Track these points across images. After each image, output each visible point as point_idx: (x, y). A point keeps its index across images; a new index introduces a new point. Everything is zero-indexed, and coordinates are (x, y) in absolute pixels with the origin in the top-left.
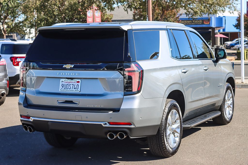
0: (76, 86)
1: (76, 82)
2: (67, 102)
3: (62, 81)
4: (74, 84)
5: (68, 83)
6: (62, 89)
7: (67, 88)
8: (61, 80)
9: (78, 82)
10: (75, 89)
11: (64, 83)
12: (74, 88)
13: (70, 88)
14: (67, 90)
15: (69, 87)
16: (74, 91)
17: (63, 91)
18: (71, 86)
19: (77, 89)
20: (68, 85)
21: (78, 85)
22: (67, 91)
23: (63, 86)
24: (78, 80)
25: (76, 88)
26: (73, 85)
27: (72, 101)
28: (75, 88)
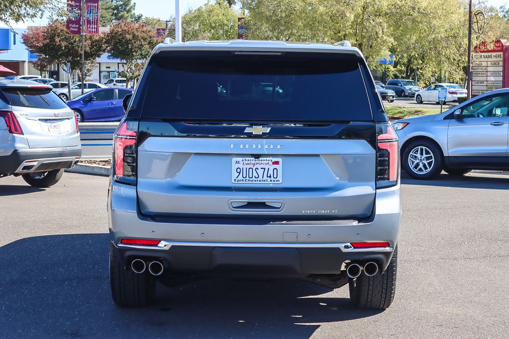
0: (271, 172)
1: (271, 163)
3: (237, 162)
4: (267, 167)
5: (251, 166)
6: (237, 179)
7: (251, 176)
8: (235, 159)
9: (277, 163)
10: (270, 177)
11: (241, 166)
12: (267, 177)
13: (257, 176)
14: (251, 179)
15: (255, 174)
16: (270, 183)
17: (242, 182)
18: (260, 172)
19: (275, 177)
20: (251, 170)
21: (275, 170)
22: (251, 182)
23: (240, 173)
24: (275, 159)
25: (272, 176)
26: (265, 169)
27: (265, 203)
28: (269, 175)
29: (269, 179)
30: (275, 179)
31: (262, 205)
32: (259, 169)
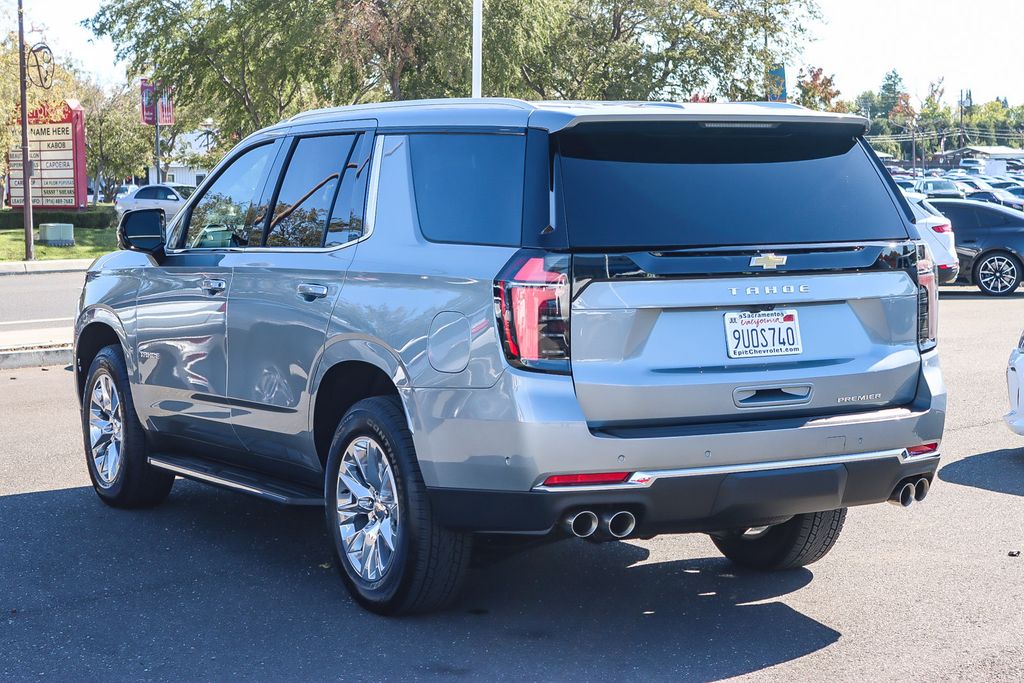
0: (784, 335)
1: (781, 319)
2: (762, 394)
3: (733, 321)
4: (776, 326)
5: (754, 326)
6: (738, 350)
7: (756, 344)
8: (730, 315)
9: (789, 318)
10: (784, 343)
11: (738, 326)
12: (780, 343)
14: (756, 349)
15: (761, 340)
16: (783, 353)
17: (745, 355)
18: (769, 335)
19: (791, 342)
20: (754, 332)
21: (789, 331)
22: (758, 355)
23: (739, 339)
24: (789, 312)
25: (786, 341)
26: (774, 329)
27: (780, 389)
28: (782, 340)
29: (783, 348)
30: (792, 347)
31: (776, 393)
32: (767, 330)
